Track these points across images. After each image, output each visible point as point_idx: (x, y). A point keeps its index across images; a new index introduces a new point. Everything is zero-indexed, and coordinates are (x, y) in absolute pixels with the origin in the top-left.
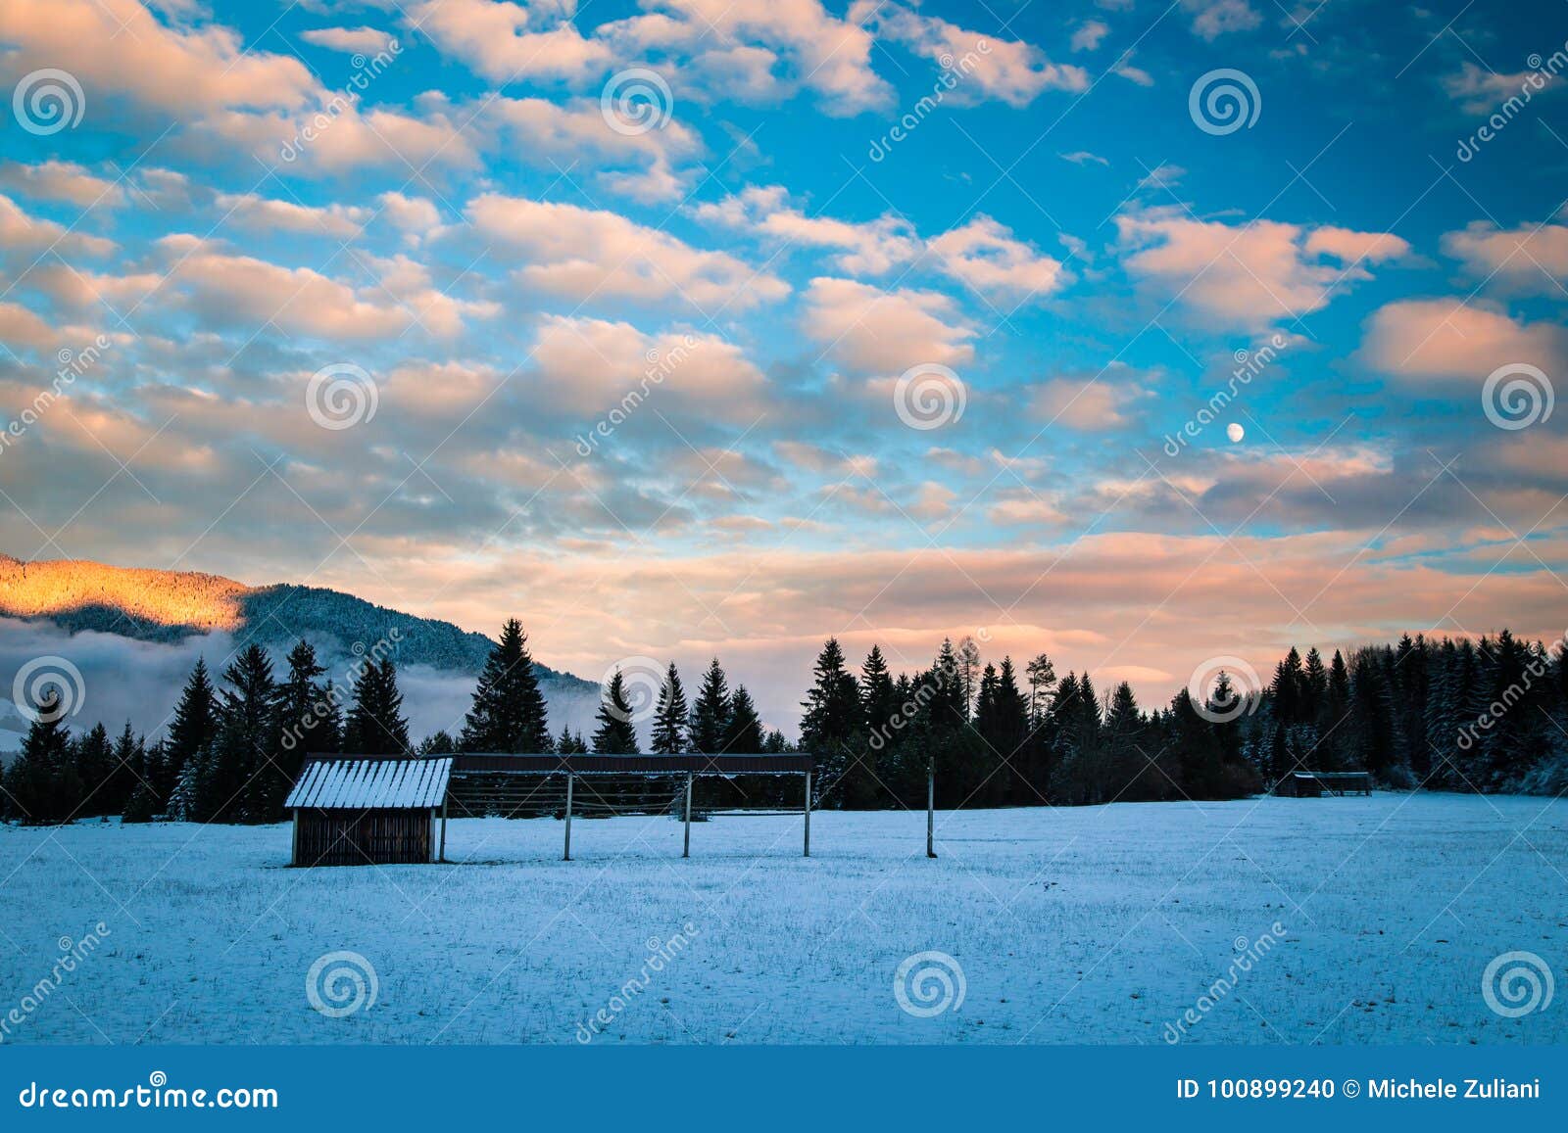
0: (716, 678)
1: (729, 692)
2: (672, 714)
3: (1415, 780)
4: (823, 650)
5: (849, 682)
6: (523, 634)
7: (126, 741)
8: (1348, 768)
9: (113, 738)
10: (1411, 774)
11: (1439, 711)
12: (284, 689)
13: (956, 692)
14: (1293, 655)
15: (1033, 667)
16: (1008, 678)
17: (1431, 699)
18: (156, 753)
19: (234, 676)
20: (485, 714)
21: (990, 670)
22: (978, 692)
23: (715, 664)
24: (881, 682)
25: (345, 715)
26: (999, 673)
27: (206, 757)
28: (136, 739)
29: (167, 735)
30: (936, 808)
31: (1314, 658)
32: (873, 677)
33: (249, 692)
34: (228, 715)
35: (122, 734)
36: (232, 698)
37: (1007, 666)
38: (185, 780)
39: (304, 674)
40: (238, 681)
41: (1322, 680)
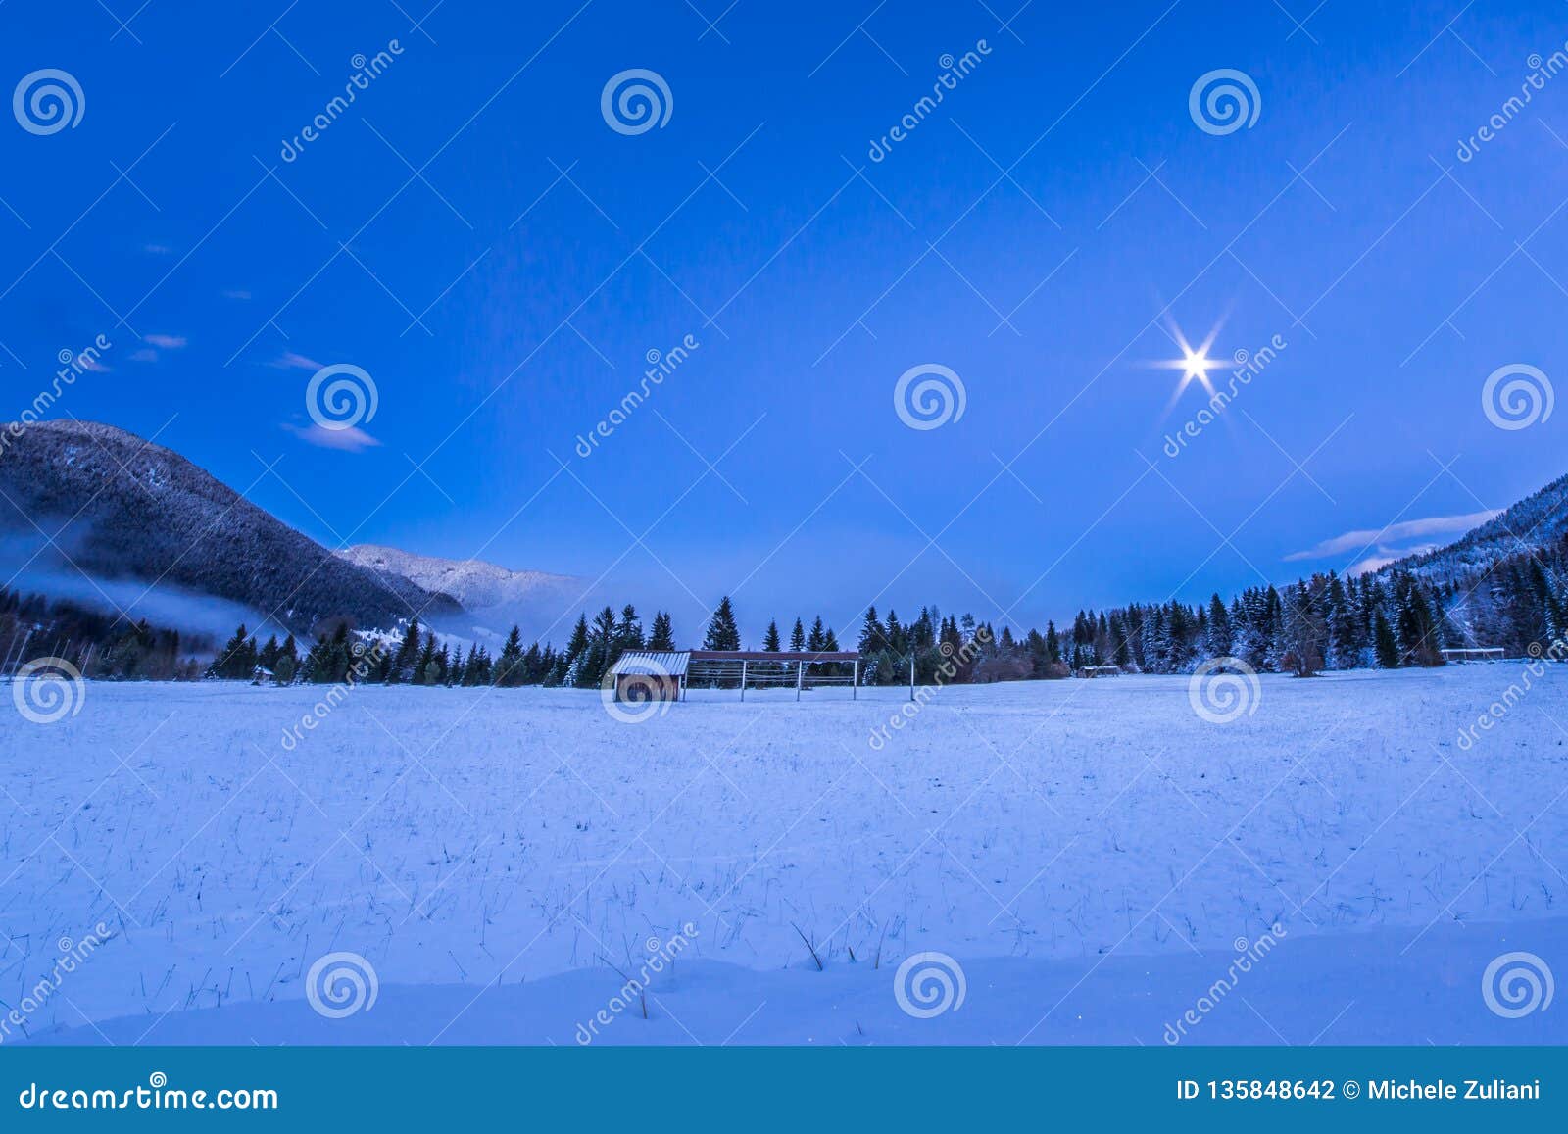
0: (819, 624)
1: (824, 632)
2: (798, 640)
3: (1138, 670)
4: (868, 612)
5: (880, 627)
6: (730, 604)
7: (548, 650)
8: (1108, 664)
9: (542, 650)
10: (1137, 667)
11: (1148, 637)
12: (620, 627)
13: (929, 631)
14: (1082, 613)
15: (964, 619)
16: (953, 624)
17: (1144, 632)
18: (561, 657)
19: (598, 621)
20: (712, 641)
21: (945, 620)
22: (939, 632)
23: (818, 618)
24: (895, 627)
25: (647, 639)
26: (949, 622)
27: (583, 657)
28: (552, 651)
29: (566, 648)
30: (915, 685)
31: (1091, 615)
32: (892, 624)
33: (605, 629)
34: (594, 639)
35: (546, 646)
36: (597, 631)
37: (952, 619)
38: (573, 669)
39: (629, 620)
40: (600, 623)
41: (1095, 625)
